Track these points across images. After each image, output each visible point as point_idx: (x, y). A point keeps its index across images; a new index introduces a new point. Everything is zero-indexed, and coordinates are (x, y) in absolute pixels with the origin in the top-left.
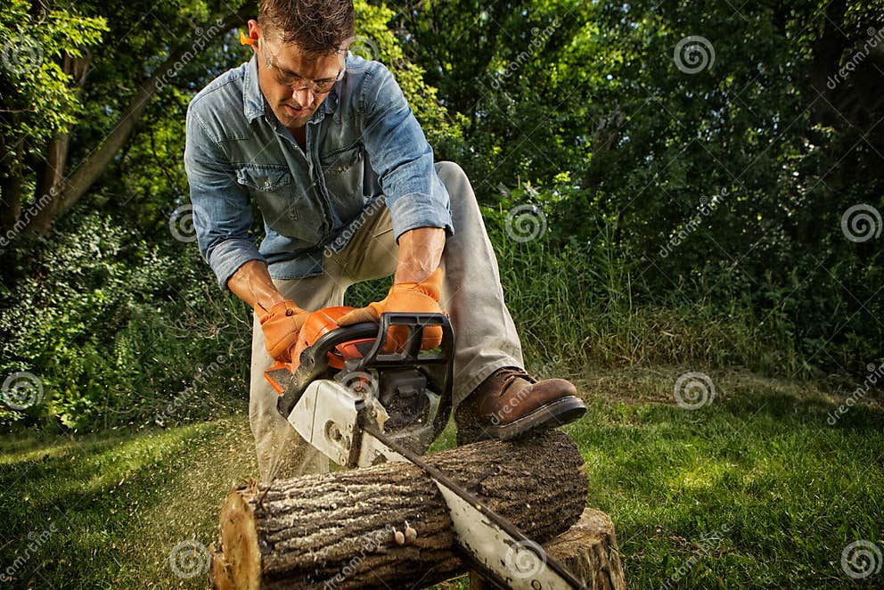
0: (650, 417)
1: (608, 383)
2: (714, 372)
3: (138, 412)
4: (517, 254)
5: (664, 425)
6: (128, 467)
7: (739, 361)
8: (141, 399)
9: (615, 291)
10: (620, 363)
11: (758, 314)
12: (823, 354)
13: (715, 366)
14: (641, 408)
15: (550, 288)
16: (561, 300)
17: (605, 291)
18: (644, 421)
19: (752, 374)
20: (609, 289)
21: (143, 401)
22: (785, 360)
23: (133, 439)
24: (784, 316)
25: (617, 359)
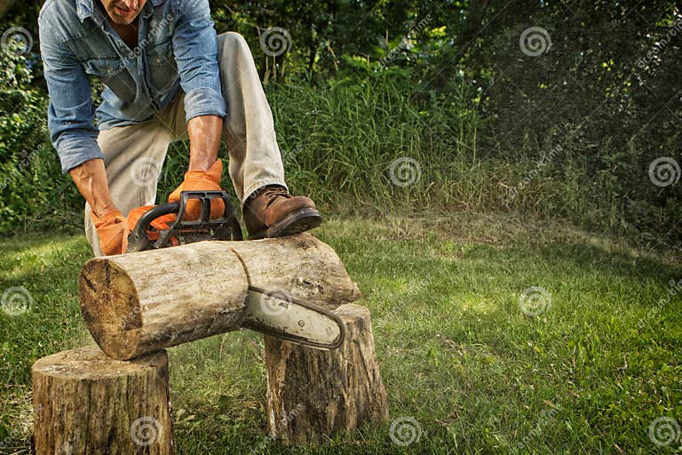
0: (472, 254)
1: (445, 223)
2: (540, 222)
3: (52, 221)
4: (379, 104)
5: (481, 261)
6: (42, 263)
7: (564, 214)
8: (54, 210)
9: (462, 144)
10: (458, 208)
11: (591, 174)
12: (641, 215)
13: (543, 217)
14: (466, 245)
15: (404, 137)
16: (414, 148)
17: (454, 144)
18: (465, 257)
19: (574, 227)
20: (458, 142)
21: (55, 212)
22: (606, 217)
23: (47, 243)
24: (614, 178)
25: (457, 204)
